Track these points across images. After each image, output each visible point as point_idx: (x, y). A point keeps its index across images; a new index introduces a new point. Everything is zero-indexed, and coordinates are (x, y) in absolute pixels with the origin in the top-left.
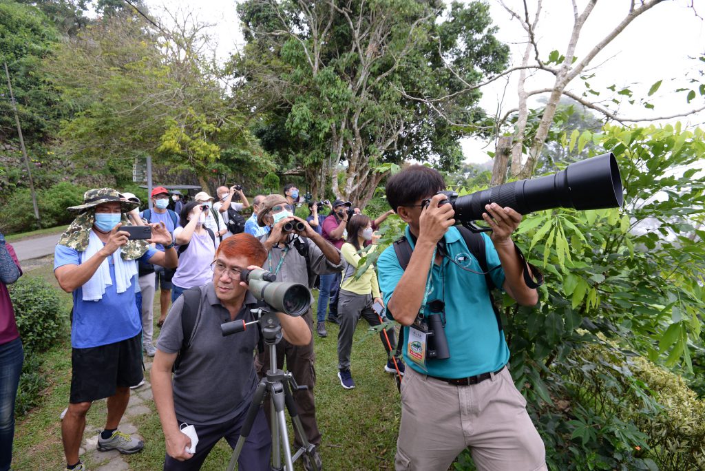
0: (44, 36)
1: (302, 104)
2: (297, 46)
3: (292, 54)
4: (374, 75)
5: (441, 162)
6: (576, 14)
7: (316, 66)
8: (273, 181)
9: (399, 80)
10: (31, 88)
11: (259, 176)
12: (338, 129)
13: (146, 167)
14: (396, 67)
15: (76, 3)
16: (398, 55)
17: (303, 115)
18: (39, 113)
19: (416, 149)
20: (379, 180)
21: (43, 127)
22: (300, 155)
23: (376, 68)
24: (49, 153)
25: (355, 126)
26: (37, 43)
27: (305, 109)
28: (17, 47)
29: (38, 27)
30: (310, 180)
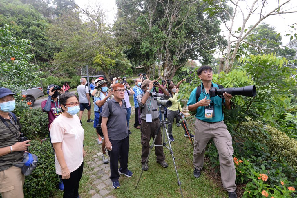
0: (37, 17)
1: (146, 41)
2: (143, 18)
3: (141, 22)
4: (174, 27)
5: (203, 60)
6: (244, 19)
7: (151, 25)
8: (130, 72)
9: (185, 28)
10: (35, 39)
11: (124, 70)
12: (160, 50)
13: (86, 69)
14: (183, 23)
15: (46, 1)
16: (184, 18)
17: (146, 46)
18: (38, 49)
19: (192, 55)
20: (177, 69)
21: (40, 55)
22: (145, 61)
23: (175, 24)
24: (44, 65)
25: (167, 48)
26: (35, 21)
27: (147, 43)
28: (28, 23)
29: (34, 14)
30: (146, 70)
